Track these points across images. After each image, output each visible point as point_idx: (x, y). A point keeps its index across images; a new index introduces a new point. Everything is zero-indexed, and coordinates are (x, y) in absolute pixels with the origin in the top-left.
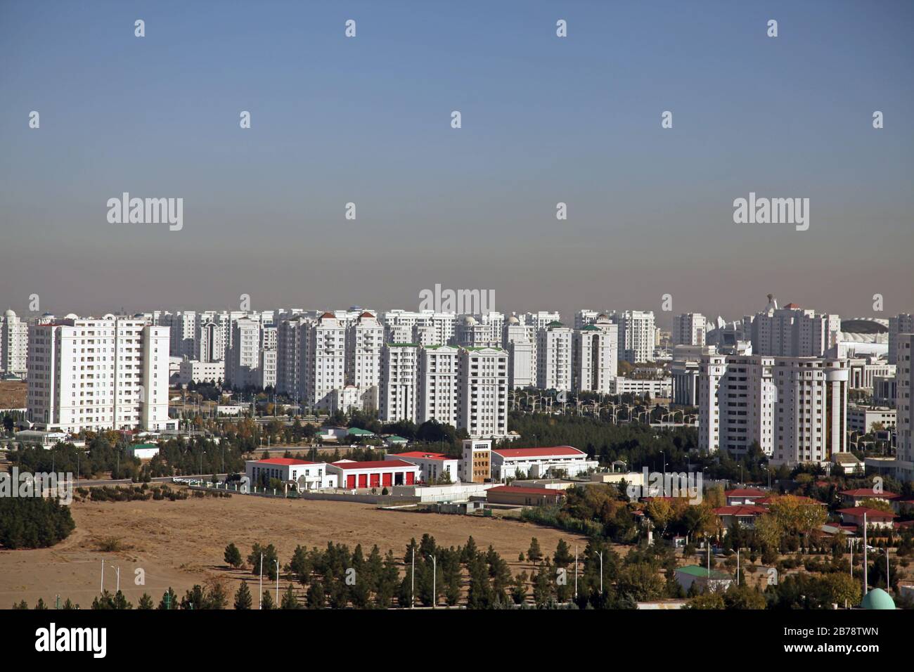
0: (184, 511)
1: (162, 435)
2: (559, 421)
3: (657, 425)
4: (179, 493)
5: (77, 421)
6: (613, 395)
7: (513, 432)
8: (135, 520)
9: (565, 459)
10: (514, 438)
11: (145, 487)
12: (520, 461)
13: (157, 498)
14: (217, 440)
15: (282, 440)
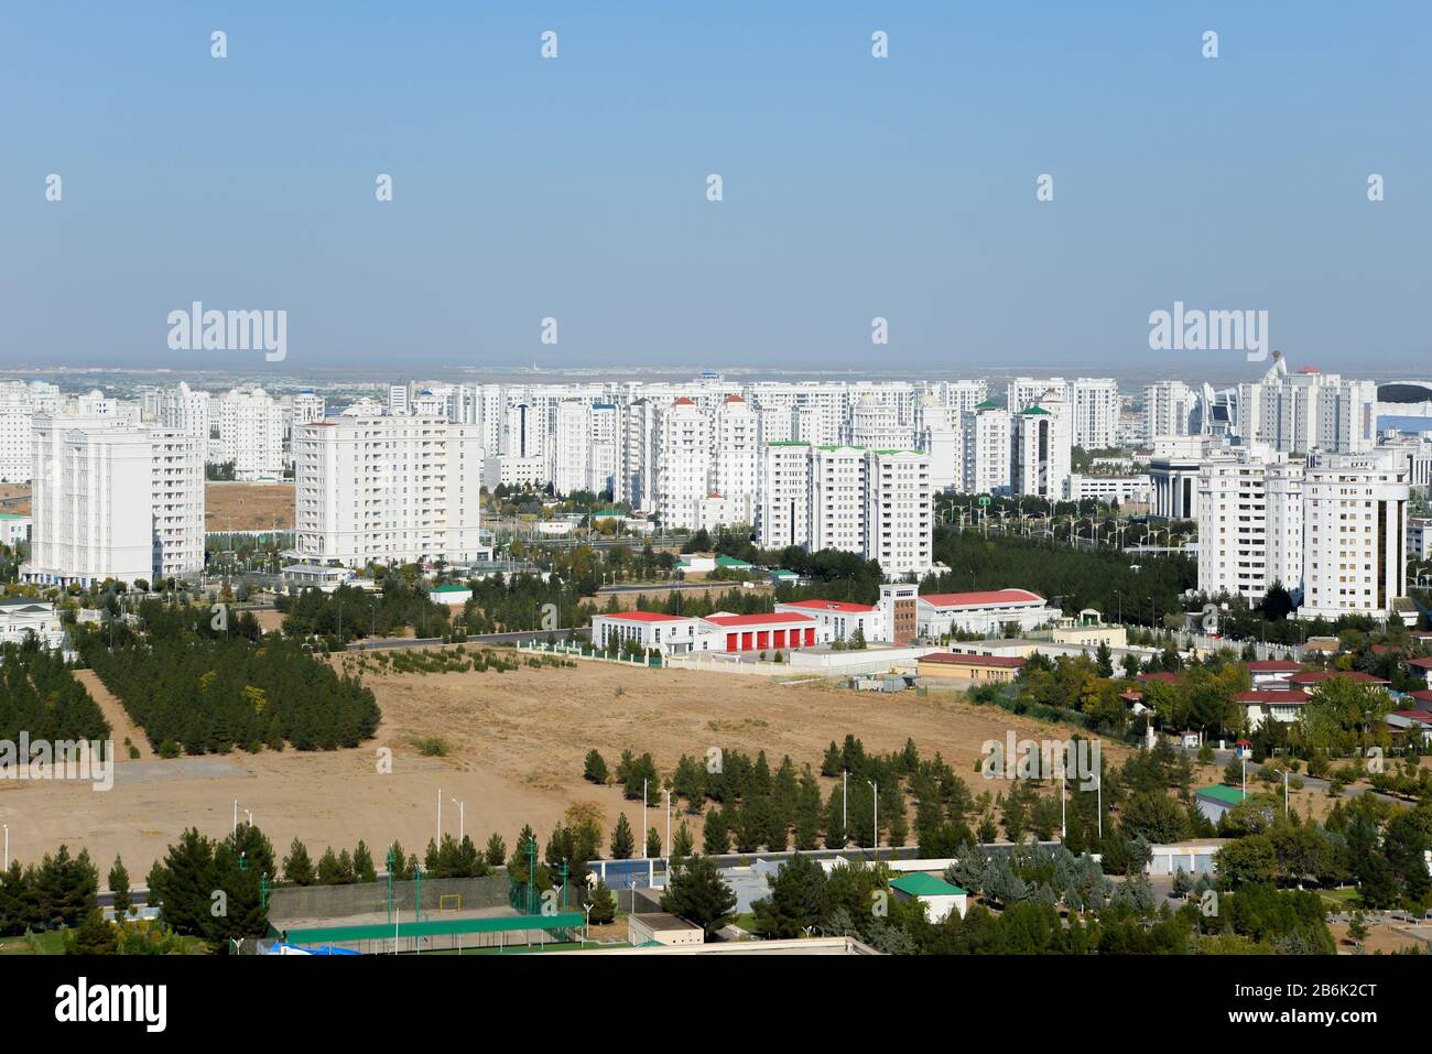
0: (515, 689)
1: (473, 569)
2: (1000, 544)
3: (1135, 549)
4: (507, 659)
5: (361, 550)
6: (1067, 501)
7: (940, 563)
8: (455, 702)
9: (1016, 608)
10: (942, 573)
11: (461, 650)
12: (955, 611)
13: (480, 668)
14: (546, 577)
15: (630, 576)
